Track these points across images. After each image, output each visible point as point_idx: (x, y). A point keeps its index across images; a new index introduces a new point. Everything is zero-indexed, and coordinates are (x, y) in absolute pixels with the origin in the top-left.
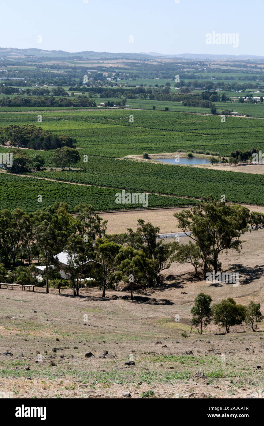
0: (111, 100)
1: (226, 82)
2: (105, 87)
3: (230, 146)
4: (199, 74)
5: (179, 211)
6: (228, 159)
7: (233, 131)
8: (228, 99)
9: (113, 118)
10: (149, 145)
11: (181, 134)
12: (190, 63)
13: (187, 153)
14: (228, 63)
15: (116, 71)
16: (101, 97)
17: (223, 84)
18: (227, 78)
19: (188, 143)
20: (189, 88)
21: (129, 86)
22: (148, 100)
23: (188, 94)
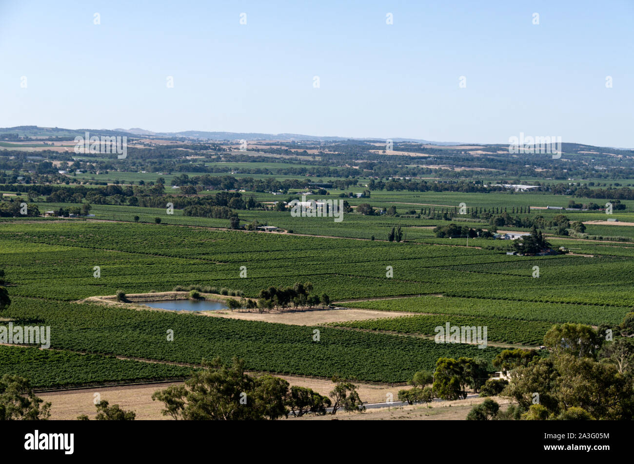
0: (66, 206)
1: (256, 177)
2: (55, 185)
3: (261, 281)
4: (213, 164)
6: (257, 301)
7: (265, 256)
8: (259, 205)
9: (68, 235)
10: (128, 279)
11: (181, 261)
12: (199, 147)
13: (191, 293)
14: (260, 147)
15: (75, 158)
16: (50, 200)
17: (251, 180)
18: (258, 171)
19: (192, 277)
20: (196, 187)
21: (97, 184)
22: (125, 207)
23: (193, 196)
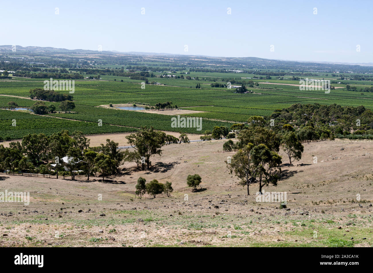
0: (92, 75)
1: (153, 67)
2: (89, 69)
3: (155, 100)
4: (139, 63)
5: (129, 135)
6: (155, 107)
7: (157, 93)
8: (155, 76)
9: (93, 85)
10: (113, 100)
11: (130, 94)
12: (135, 57)
13: (133, 104)
14: (154, 57)
15: (95, 60)
16: (87, 74)
17: (152, 68)
18: (154, 65)
19: (133, 99)
20: (134, 70)
21: (102, 68)
22: (112, 76)
23: (133, 73)
